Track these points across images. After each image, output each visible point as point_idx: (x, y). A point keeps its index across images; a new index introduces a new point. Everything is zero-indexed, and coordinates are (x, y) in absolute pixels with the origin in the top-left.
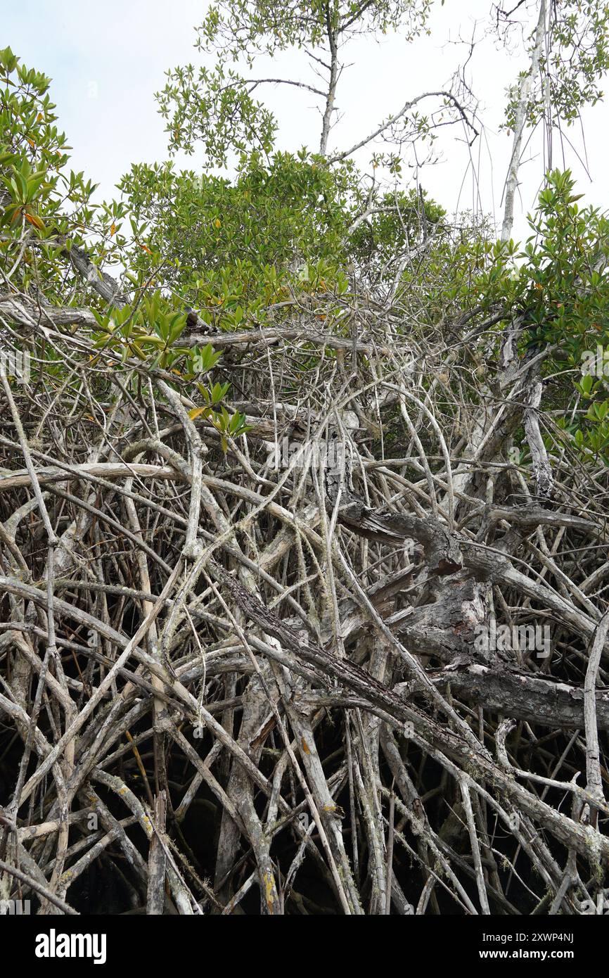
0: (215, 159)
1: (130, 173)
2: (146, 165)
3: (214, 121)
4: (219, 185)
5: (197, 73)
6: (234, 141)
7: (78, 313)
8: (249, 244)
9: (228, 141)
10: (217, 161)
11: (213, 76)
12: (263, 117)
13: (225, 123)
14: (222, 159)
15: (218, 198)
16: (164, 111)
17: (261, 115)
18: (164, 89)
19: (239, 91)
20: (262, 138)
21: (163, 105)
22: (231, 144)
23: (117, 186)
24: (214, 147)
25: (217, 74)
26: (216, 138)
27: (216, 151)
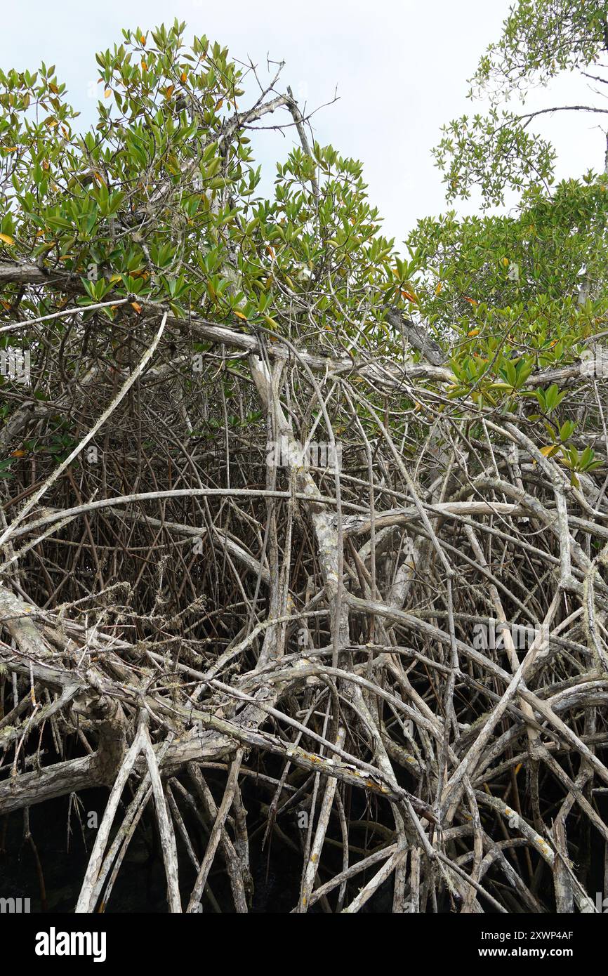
0: (491, 199)
1: (416, 228)
2: (430, 218)
3: (490, 162)
4: (503, 225)
5: (471, 121)
6: (510, 178)
7: (421, 367)
8: (539, 278)
9: (504, 179)
10: (493, 201)
11: (486, 121)
12: (540, 149)
13: (500, 162)
14: (499, 197)
15: (503, 237)
16: (441, 163)
17: (538, 147)
18: (440, 144)
19: (514, 129)
20: (539, 169)
21: (439, 158)
22: (507, 181)
23: (405, 242)
24: (490, 188)
25: (491, 118)
26: (492, 178)
27: (493, 191)
